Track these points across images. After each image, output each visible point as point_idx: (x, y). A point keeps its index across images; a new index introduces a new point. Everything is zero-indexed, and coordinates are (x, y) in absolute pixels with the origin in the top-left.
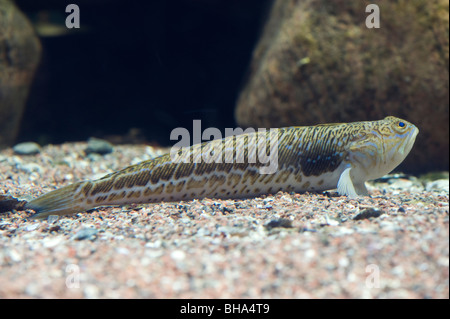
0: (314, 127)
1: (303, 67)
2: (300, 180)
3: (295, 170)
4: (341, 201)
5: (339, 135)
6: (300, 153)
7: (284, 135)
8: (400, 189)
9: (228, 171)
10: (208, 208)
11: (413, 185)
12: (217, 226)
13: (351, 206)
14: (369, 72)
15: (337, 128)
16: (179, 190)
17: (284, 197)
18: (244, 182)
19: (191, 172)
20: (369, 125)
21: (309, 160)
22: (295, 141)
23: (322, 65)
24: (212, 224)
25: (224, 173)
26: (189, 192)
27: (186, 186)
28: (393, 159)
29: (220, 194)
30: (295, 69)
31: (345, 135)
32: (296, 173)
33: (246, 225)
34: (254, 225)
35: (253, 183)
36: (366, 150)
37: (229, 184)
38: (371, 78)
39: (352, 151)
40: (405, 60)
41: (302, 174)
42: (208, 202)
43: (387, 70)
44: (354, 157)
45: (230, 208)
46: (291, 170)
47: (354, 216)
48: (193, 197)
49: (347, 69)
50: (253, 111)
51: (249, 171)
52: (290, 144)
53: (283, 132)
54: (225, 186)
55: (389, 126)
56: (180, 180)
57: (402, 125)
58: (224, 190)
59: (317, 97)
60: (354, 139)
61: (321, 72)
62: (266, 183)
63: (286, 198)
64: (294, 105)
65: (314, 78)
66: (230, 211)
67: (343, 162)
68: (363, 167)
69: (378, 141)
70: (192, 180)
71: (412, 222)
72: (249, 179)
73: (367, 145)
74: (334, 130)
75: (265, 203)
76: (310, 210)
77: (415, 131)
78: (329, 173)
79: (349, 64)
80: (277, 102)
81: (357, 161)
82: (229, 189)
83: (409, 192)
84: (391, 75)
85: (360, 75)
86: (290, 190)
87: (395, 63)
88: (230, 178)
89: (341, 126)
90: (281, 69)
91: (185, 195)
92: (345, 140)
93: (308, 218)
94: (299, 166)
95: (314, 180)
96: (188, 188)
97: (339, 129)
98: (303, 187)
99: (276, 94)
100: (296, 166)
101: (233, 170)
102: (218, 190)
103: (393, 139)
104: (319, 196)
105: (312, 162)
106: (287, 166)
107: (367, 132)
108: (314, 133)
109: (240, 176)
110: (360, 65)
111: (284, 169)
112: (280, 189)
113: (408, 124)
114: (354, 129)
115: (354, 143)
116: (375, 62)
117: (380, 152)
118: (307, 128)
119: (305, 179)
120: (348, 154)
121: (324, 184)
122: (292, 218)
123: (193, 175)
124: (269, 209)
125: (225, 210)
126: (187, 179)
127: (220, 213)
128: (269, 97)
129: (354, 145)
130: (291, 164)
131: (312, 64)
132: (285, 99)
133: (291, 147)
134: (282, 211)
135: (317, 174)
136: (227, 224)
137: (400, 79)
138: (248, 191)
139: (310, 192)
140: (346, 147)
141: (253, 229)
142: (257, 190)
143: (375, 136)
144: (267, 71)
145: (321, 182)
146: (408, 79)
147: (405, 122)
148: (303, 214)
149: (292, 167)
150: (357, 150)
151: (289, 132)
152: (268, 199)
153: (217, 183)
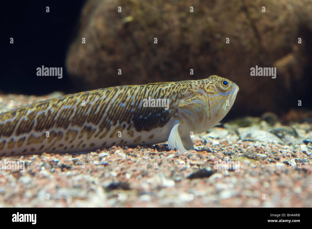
0: (145, 86)
1: (127, 25)
2: (132, 135)
3: (127, 126)
4: (171, 156)
5: (168, 94)
6: (133, 110)
7: (118, 93)
8: (218, 139)
9: (66, 128)
10: (48, 165)
11: (229, 133)
12: (57, 188)
13: (182, 162)
14: (184, 30)
15: (166, 87)
16: (20, 146)
17: (117, 151)
18: (80, 137)
19: (31, 129)
20: (195, 83)
21: (141, 117)
22: (128, 99)
23: (143, 23)
24: (52, 185)
25: (62, 130)
26: (29, 147)
27: (26, 142)
28: (217, 115)
29: (58, 149)
30: (119, 26)
31: (174, 93)
32: (128, 129)
33: (85, 186)
34: (93, 187)
35: (89, 138)
36: (193, 107)
37: (67, 139)
38: (186, 35)
39: (181, 108)
40: (216, 20)
41: (133, 129)
42: (47, 157)
43: (201, 28)
44: (182, 114)
45: (68, 164)
46: (124, 126)
47: (187, 174)
48: (33, 152)
49: (165, 27)
50: (82, 62)
51: (85, 127)
52: (123, 101)
53: (116, 90)
54: (62, 141)
55: (214, 85)
56: (21, 136)
57: (225, 83)
58: (61, 145)
59: (139, 50)
60: (183, 97)
61: (142, 29)
62: (101, 138)
63: (120, 153)
64: (118, 57)
65: (137, 34)
66: (69, 168)
67: (172, 119)
68: (190, 123)
69: (203, 99)
70: (32, 136)
71: (248, 186)
72: (85, 135)
73: (194, 102)
74: (164, 88)
75: (100, 159)
76: (144, 167)
77: (236, 89)
78: (159, 129)
79: (167, 22)
80: (104, 55)
81: (185, 117)
82: (67, 144)
83: (227, 142)
84: (204, 33)
85: (177, 32)
86: (123, 145)
87: (207, 22)
88: (67, 134)
89: (170, 85)
90: (107, 25)
91: (25, 150)
92: (174, 98)
93: (143, 176)
94: (132, 122)
95: (144, 135)
96: (28, 144)
97: (168, 87)
98: (135, 141)
99: (103, 48)
100: (129, 122)
101: (70, 127)
102: (56, 145)
103: (217, 97)
104: (150, 150)
105: (143, 118)
106: (121, 123)
107: (194, 91)
108: (146, 91)
109: (76, 132)
110: (177, 23)
111: (118, 125)
112: (114, 144)
113: (230, 83)
114: (182, 87)
115: (182, 101)
116: (189, 21)
117: (206, 109)
118: (139, 87)
119: (137, 134)
120: (177, 111)
121: (154, 139)
122: (128, 176)
123: (33, 132)
124: (106, 165)
125: (64, 167)
126: (27, 135)
127: (59, 170)
128: (96, 50)
129: (182, 103)
130: (124, 120)
131: (135, 23)
132: (111, 52)
133: (124, 104)
134: (118, 168)
135: (148, 130)
136: (67, 186)
137: (211, 36)
138: (84, 146)
139: (141, 146)
140: (175, 104)
141: (92, 190)
142: (92, 145)
143: (202, 94)
144: (95, 28)
145: (152, 137)
146: (218, 36)
147: (227, 80)
148: (138, 172)
149: (124, 123)
150: (185, 107)
151: (122, 91)
152: (103, 154)
153: (55, 139)
